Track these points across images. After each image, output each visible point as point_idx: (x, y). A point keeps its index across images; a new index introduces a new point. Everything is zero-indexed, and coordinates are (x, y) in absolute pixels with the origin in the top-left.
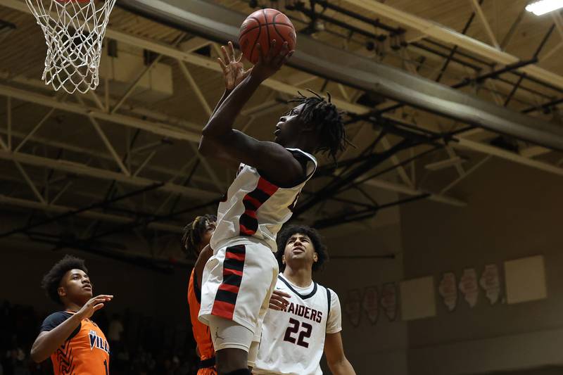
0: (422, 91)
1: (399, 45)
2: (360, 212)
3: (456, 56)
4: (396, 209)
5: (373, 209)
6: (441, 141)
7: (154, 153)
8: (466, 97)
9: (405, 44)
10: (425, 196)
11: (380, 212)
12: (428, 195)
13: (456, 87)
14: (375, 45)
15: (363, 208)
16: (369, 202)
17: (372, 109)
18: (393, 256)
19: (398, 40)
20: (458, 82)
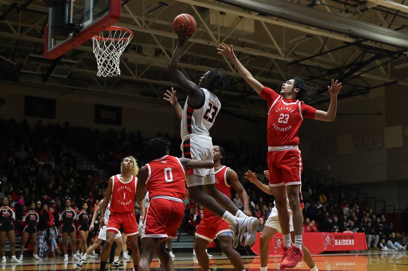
0: (377, 32)
1: (364, 9)
2: (361, 91)
3: (399, 14)
4: (383, 88)
5: (368, 89)
6: (397, 55)
7: (248, 61)
8: (403, 35)
9: (367, 9)
10: (396, 82)
11: (371, 90)
12: (398, 82)
13: (396, 30)
14: (350, 10)
15: (363, 88)
16: (367, 86)
17: (357, 40)
18: (380, 114)
19: (363, 7)
20: (398, 27)
